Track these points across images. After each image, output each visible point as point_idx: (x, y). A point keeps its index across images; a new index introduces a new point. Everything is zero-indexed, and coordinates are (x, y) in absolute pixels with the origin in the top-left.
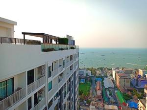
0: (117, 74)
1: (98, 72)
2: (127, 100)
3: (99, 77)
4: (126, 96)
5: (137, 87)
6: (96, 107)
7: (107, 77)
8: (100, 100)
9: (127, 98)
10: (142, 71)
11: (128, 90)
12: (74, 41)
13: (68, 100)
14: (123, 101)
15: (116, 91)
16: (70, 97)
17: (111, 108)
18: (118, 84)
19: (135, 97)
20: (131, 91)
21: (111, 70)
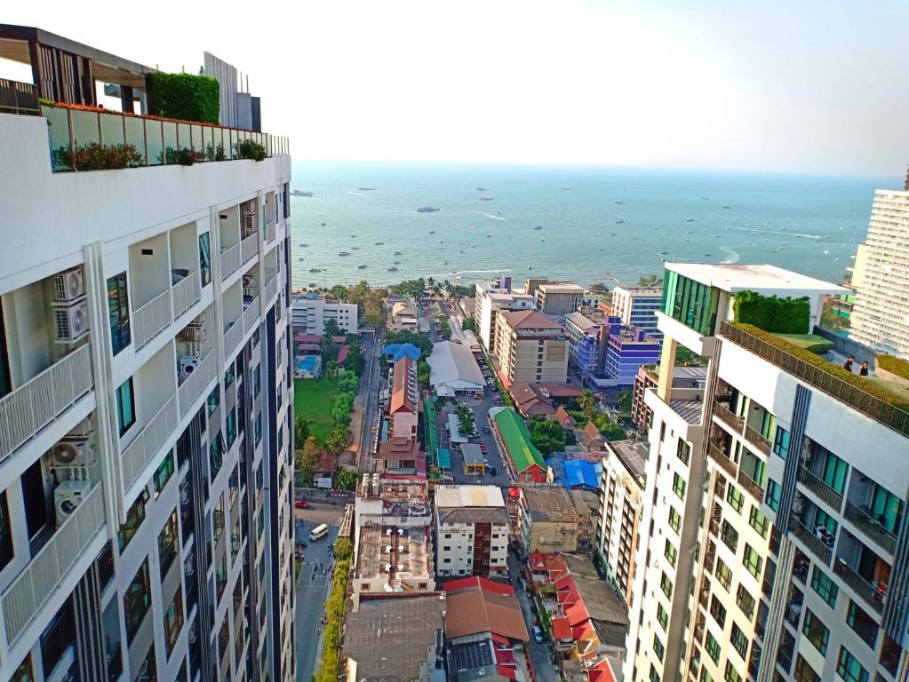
0: (501, 319)
1: (398, 308)
2: (546, 452)
3: (405, 337)
4: (545, 430)
5: (600, 382)
6: (386, 504)
7: (447, 337)
8: (408, 464)
9: (551, 442)
10: (627, 294)
11: (557, 401)
12: (256, 102)
13: (233, 482)
14: (529, 457)
15: (495, 411)
16: (244, 465)
17: (467, 502)
18: (505, 370)
19: (591, 432)
20: (571, 404)
21: (471, 292)
